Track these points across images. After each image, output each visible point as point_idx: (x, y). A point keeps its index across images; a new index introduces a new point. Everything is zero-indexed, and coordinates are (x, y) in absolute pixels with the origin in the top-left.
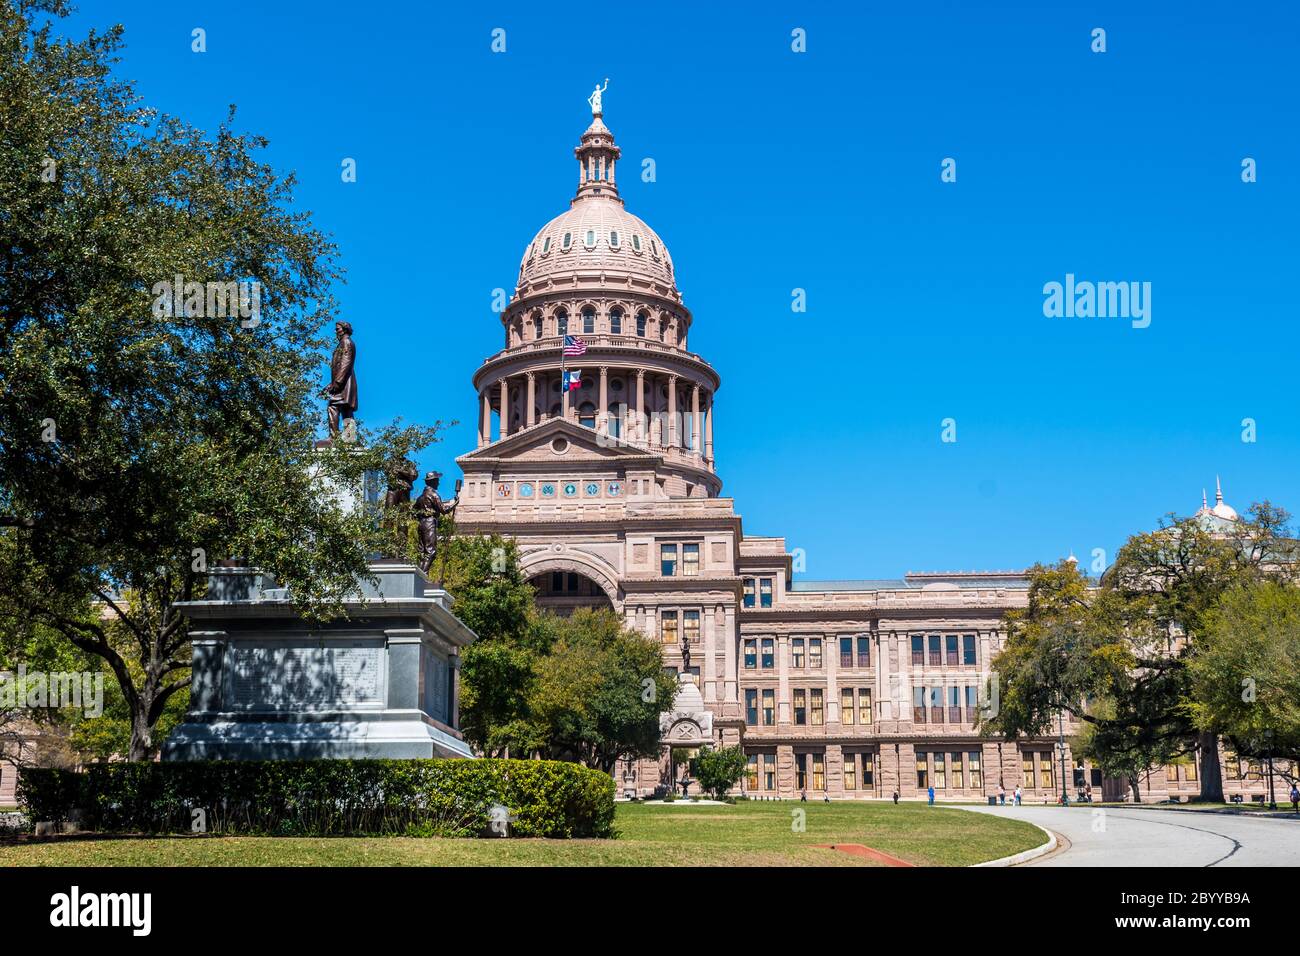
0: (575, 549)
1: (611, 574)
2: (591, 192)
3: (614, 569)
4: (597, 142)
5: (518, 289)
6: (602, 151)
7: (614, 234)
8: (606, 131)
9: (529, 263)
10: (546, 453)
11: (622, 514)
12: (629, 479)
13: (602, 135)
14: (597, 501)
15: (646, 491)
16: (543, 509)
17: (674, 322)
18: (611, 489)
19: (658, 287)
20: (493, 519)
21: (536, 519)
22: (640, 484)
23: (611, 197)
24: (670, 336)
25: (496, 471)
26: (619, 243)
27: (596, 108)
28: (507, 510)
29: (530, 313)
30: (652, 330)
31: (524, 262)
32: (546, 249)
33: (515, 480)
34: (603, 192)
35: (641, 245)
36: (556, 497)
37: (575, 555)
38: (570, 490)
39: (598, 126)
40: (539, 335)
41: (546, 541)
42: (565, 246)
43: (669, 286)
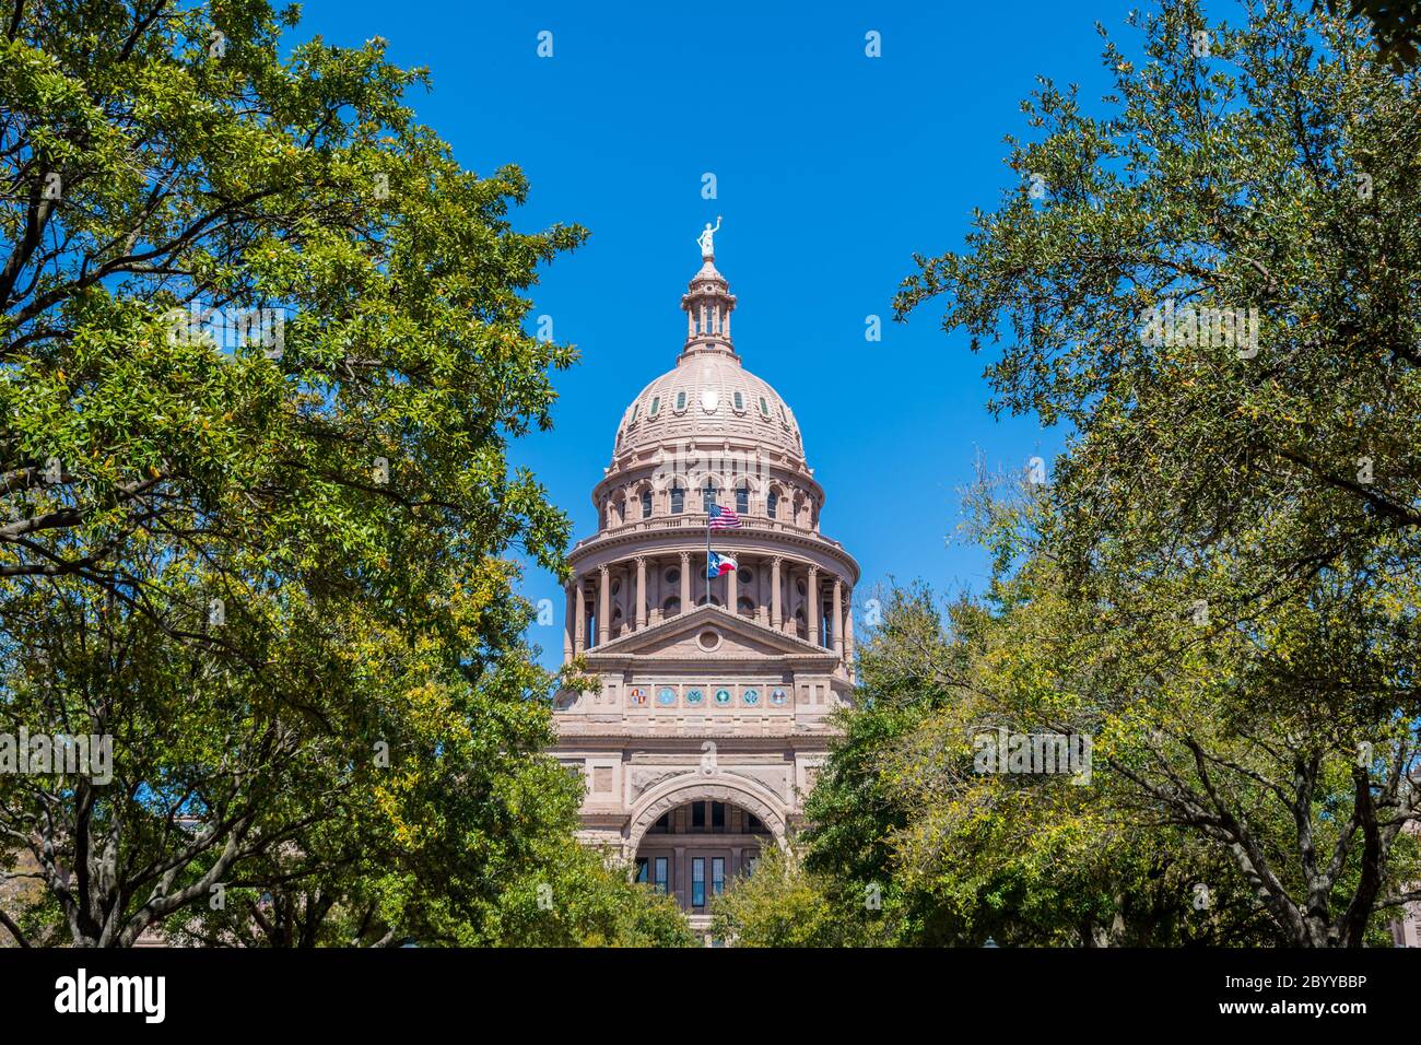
0: (731, 772)
1: (777, 806)
2: (703, 347)
3: (780, 798)
4: (709, 289)
5: (617, 459)
6: (717, 299)
7: (738, 395)
8: (719, 276)
9: (631, 429)
10: (692, 649)
11: (788, 729)
12: (798, 684)
13: (715, 282)
14: (757, 711)
15: (820, 700)
16: (689, 721)
17: (808, 503)
18: (775, 696)
19: (790, 461)
20: (624, 732)
21: (680, 733)
22: (812, 690)
23: (728, 354)
24: (804, 520)
25: (628, 670)
26: (744, 405)
27: (707, 251)
28: (642, 721)
29: (636, 487)
30: (784, 510)
31: (623, 427)
32: (654, 411)
33: (653, 683)
34: (718, 347)
35: (769, 409)
36: (704, 706)
37: (731, 780)
38: (723, 696)
39: (709, 271)
40: (647, 514)
41: (693, 762)
42: (679, 407)
43: (801, 460)
